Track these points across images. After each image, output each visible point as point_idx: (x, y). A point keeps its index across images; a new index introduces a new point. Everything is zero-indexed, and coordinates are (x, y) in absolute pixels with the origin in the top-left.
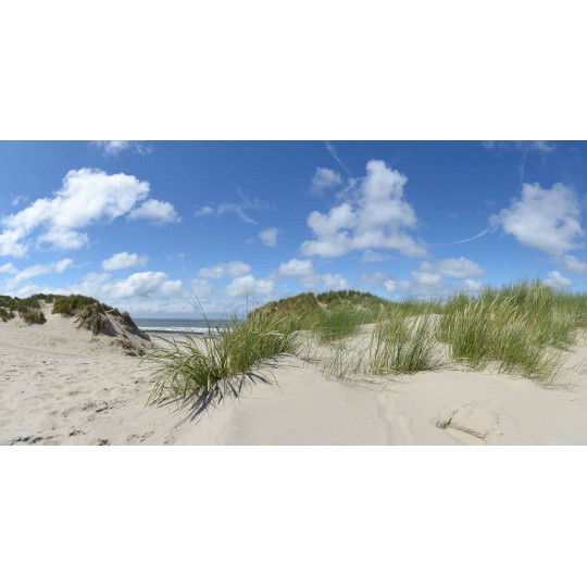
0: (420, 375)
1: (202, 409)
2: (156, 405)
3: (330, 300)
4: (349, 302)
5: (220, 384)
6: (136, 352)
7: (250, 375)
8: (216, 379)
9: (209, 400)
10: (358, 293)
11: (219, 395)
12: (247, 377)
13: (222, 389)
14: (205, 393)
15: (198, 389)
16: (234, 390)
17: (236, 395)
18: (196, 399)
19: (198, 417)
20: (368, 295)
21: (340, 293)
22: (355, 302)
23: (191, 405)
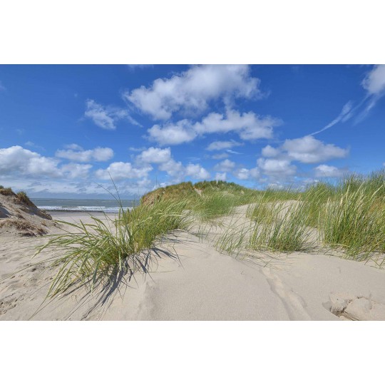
0: (295, 255)
1: (112, 290)
2: (60, 295)
3: (204, 187)
4: (218, 189)
5: (129, 261)
6: (34, 232)
7: (155, 249)
8: (125, 256)
9: (120, 279)
10: (225, 183)
11: (129, 272)
12: (153, 252)
13: (132, 266)
14: (115, 272)
15: (107, 269)
16: (142, 265)
17: (145, 270)
18: (106, 278)
19: (110, 298)
20: (232, 184)
21: (211, 182)
22: (222, 189)
23: (101, 287)
